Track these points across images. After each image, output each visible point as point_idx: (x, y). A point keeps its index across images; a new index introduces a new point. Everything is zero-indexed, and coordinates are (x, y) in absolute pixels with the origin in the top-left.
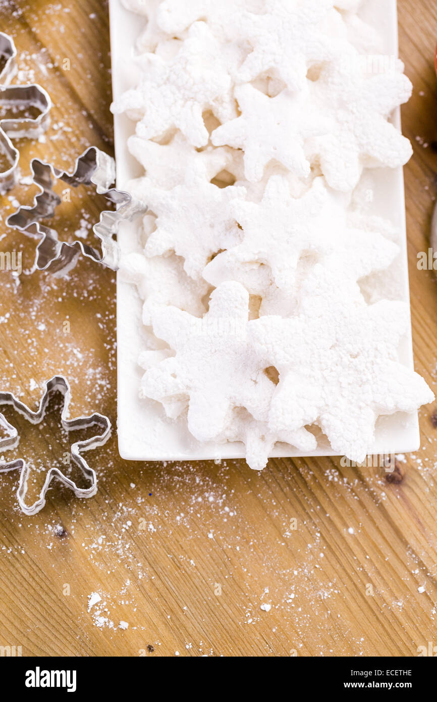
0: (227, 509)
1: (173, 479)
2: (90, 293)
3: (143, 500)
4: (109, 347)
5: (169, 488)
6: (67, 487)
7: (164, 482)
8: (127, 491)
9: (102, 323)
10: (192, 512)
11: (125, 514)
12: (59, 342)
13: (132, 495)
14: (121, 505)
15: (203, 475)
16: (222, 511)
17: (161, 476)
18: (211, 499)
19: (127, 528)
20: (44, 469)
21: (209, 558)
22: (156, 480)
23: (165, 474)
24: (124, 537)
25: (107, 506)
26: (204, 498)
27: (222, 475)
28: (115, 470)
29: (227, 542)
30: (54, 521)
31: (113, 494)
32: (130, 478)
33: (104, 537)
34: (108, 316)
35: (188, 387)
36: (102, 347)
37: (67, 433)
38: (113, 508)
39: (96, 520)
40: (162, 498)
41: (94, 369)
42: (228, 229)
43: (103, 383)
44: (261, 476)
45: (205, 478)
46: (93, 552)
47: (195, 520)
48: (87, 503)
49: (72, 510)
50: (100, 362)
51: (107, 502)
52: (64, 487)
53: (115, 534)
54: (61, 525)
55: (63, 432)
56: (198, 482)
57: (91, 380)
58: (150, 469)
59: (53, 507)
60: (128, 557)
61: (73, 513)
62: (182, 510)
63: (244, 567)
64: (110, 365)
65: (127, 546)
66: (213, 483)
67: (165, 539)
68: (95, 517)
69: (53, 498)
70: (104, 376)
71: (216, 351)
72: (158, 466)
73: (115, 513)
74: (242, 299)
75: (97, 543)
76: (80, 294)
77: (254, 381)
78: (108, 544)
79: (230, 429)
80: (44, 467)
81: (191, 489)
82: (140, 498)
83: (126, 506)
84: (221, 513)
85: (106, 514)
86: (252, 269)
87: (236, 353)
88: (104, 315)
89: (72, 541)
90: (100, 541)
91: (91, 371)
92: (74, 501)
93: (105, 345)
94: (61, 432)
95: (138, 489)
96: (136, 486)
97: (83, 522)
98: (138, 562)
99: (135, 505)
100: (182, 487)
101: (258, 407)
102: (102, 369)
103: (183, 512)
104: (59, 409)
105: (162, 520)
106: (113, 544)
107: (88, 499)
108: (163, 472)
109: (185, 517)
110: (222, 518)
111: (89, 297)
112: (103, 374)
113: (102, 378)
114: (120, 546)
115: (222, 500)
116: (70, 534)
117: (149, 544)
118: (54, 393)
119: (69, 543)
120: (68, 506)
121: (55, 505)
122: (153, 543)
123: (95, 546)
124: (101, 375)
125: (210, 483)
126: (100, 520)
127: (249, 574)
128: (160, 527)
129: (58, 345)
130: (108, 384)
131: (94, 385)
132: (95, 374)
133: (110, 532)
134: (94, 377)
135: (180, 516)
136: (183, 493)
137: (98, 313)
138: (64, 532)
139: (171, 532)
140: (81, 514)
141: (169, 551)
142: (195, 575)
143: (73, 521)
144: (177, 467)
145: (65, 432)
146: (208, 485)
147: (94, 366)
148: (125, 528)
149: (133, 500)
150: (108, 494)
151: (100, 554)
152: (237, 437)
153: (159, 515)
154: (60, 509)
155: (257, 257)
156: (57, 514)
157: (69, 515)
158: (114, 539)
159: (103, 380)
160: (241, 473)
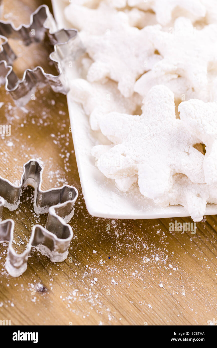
0: (170, 266)
1: (125, 246)
2: (44, 121)
3: (105, 262)
4: (63, 156)
5: (123, 253)
6: (43, 255)
7: (119, 248)
8: (90, 256)
9: (56, 140)
10: (144, 269)
11: (91, 273)
12: (25, 154)
13: (95, 259)
14: (87, 266)
15: (148, 243)
16: (167, 267)
17: (116, 244)
18: (157, 259)
19: (95, 283)
20: (23, 243)
21: (163, 303)
22: (113, 247)
23: (119, 242)
24: (93, 290)
25: (76, 268)
26: (151, 259)
27: (163, 241)
28: (80, 242)
29: (174, 290)
30: (35, 281)
31: (80, 259)
32: (92, 247)
33: (77, 290)
34: (60, 135)
35: (136, 162)
36: (58, 156)
37: (38, 216)
38: (81, 269)
39: (69, 278)
40: (118, 260)
41: (54, 171)
42: (150, 55)
43: (62, 180)
44: (193, 241)
45: (150, 244)
46: (70, 302)
47: (147, 274)
48: (60, 266)
49: (49, 272)
50: (58, 166)
51: (76, 264)
52: (41, 255)
53: (86, 288)
54: (41, 283)
55: (35, 216)
56: (145, 247)
57: (52, 179)
58: (107, 240)
59: (33, 270)
60: (98, 305)
61: (50, 274)
62: (136, 268)
63: (191, 308)
64: (66, 168)
65: (97, 296)
66: (157, 248)
67: (126, 290)
68: (67, 276)
69: (33, 263)
70: (62, 176)
71: (154, 135)
72: (112, 237)
73: (83, 272)
74: (170, 96)
75: (72, 296)
76: (37, 122)
77: (187, 153)
78: (81, 295)
79: (172, 192)
80: (22, 241)
81: (140, 252)
82: (102, 261)
83: (91, 267)
84: (166, 269)
85: (76, 273)
86: (173, 79)
87: (170, 135)
88: (57, 135)
89: (52, 296)
90: (74, 294)
91: (51, 173)
92: (50, 265)
93: (60, 155)
94: (33, 216)
95: (99, 255)
96: (97, 252)
97: (58, 280)
98: (107, 308)
99: (99, 266)
100: (134, 252)
101: (193, 170)
102: (60, 171)
103: (137, 270)
104: (30, 200)
105: (121, 276)
106: (85, 296)
107: (61, 262)
108: (117, 241)
109: (139, 273)
110: (168, 271)
111: (44, 123)
112: (60, 175)
113: (61, 178)
114: (90, 297)
115: (166, 260)
116: (49, 290)
117: (113, 294)
118: (25, 188)
119: (49, 296)
120: (46, 269)
121: (35, 269)
122: (117, 293)
123: (71, 298)
124: (59, 175)
125: (155, 248)
126: (72, 278)
127: (196, 313)
128: (121, 281)
129: (24, 156)
130: (66, 181)
131: (55, 182)
132: (55, 175)
133: (81, 286)
134: (55, 177)
135: (135, 272)
136: (135, 255)
137: (53, 133)
138: (44, 288)
139: (130, 285)
140: (56, 274)
141: (130, 299)
142: (153, 316)
143: (50, 280)
144: (127, 237)
145: (37, 215)
146: (153, 249)
147: (54, 170)
148: (93, 283)
149: (96, 262)
150: (76, 259)
151: (75, 303)
152: (177, 199)
153: (119, 272)
154: (39, 272)
155: (176, 67)
156: (37, 276)
157: (46, 276)
158: (85, 291)
159: (61, 179)
160: (177, 240)
